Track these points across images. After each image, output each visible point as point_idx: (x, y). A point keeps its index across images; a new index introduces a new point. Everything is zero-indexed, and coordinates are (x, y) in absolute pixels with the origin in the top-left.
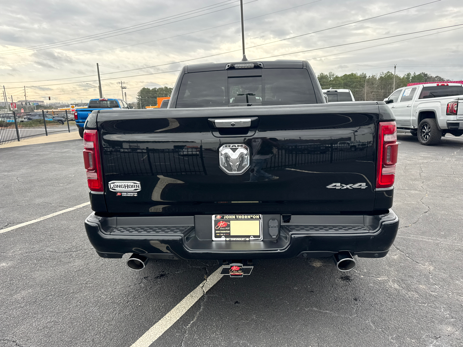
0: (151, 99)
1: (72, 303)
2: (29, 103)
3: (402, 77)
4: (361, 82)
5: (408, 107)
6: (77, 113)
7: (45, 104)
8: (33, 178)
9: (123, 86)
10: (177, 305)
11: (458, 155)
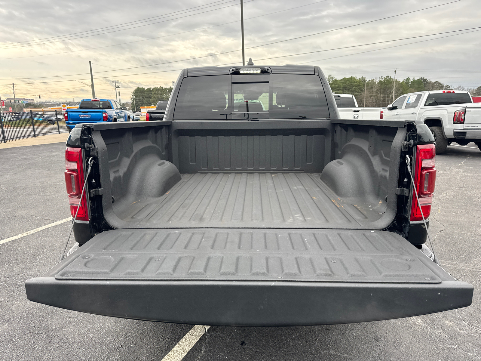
0: (146, 99)
1: (53, 343)
2: (18, 101)
3: (401, 81)
4: (360, 86)
5: (412, 114)
6: (67, 114)
7: (35, 102)
8: (18, 186)
9: (116, 85)
10: (175, 346)
11: (465, 166)
